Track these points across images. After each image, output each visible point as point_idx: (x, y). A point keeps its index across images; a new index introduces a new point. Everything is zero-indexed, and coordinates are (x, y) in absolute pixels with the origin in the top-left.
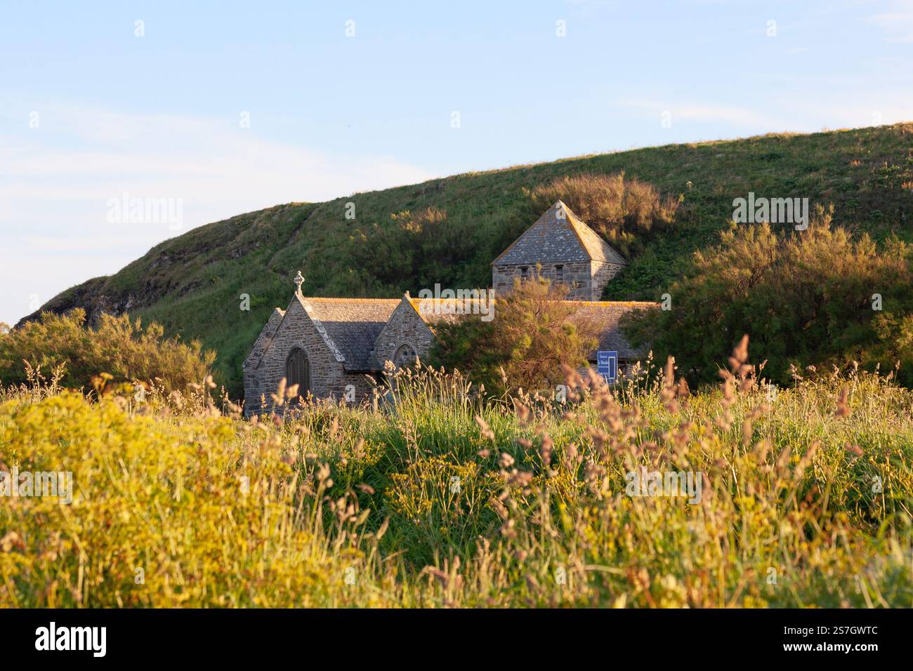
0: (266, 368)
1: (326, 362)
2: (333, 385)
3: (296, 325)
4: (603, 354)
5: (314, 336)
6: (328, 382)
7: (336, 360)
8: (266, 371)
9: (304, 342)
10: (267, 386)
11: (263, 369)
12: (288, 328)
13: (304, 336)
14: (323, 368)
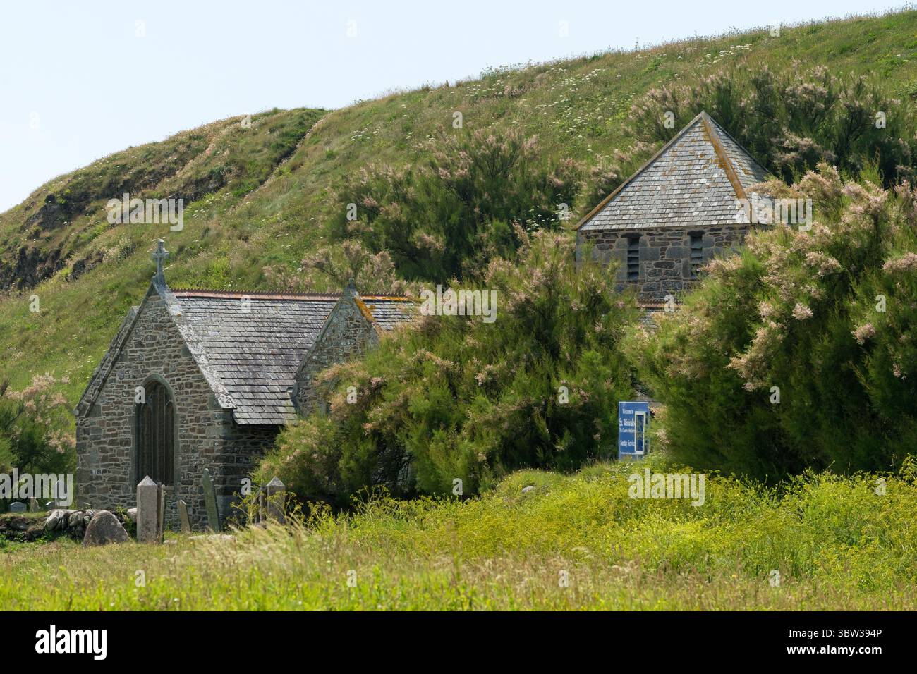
0: (102, 418)
1: (202, 408)
2: (213, 451)
3: (154, 338)
4: (628, 407)
5: (183, 359)
6: (204, 446)
7: (218, 406)
8: (102, 423)
9: (166, 371)
10: (103, 450)
11: (97, 420)
12: (140, 344)
13: (166, 360)
14: (197, 420)
